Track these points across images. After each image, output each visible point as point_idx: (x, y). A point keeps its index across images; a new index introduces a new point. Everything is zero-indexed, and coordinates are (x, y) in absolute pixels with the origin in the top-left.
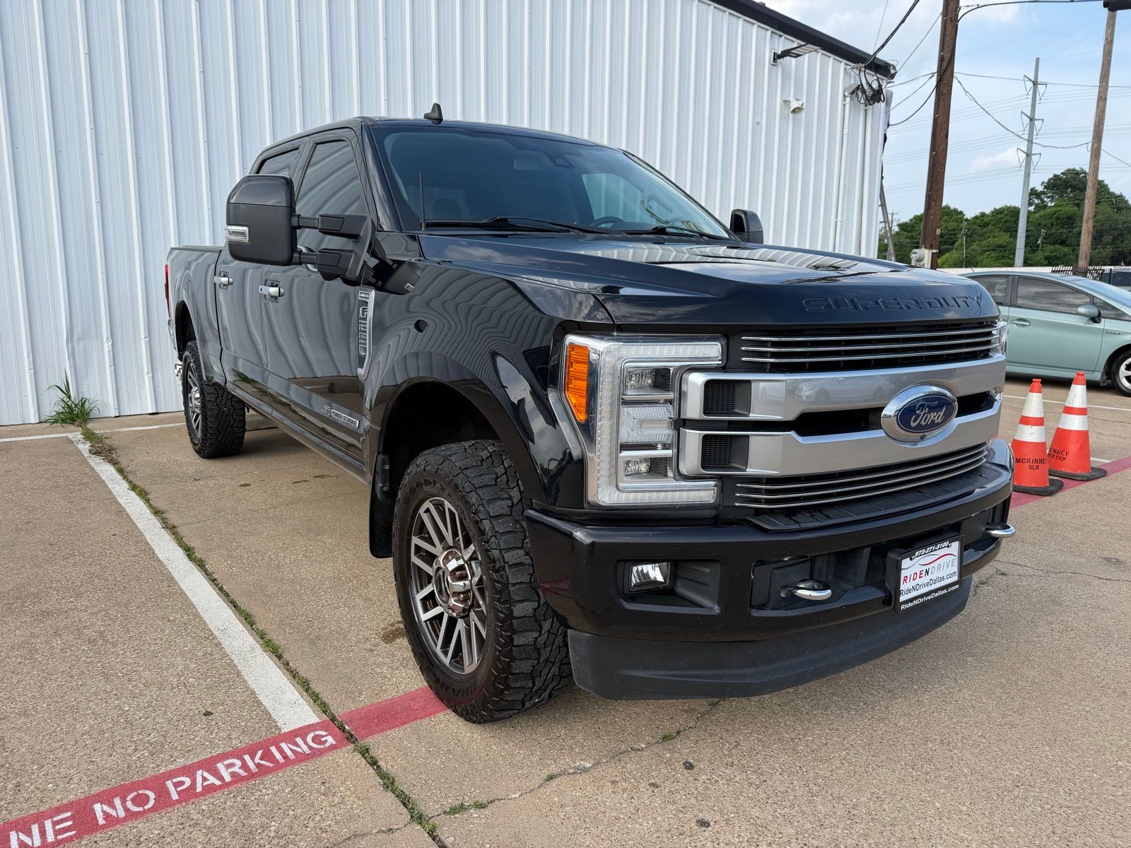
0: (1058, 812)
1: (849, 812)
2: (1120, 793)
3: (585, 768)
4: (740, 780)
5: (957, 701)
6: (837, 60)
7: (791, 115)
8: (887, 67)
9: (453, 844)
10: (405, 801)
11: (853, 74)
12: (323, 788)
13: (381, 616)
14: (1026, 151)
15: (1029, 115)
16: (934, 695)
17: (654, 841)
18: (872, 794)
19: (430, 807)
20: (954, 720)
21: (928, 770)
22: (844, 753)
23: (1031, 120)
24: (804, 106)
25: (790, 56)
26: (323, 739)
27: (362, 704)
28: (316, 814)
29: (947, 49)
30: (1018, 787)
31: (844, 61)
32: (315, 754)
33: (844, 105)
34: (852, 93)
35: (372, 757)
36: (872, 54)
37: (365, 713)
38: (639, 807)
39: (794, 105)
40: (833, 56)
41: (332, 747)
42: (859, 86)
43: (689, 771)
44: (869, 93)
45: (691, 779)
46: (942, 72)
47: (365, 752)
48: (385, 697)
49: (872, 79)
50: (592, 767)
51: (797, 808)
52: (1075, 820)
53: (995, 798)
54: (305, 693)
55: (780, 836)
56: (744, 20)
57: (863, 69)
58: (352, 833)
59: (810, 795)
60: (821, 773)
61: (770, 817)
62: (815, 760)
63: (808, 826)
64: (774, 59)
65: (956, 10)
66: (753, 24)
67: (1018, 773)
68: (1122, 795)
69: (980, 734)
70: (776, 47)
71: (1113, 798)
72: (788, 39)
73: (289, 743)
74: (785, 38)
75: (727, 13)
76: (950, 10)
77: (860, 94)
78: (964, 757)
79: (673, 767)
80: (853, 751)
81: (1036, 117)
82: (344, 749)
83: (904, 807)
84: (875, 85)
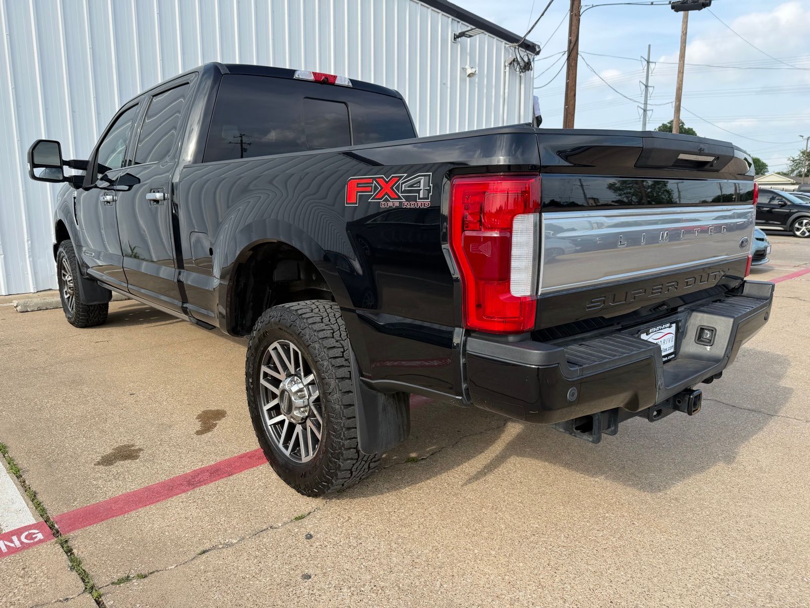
0: (556, 550)
1: (413, 561)
2: (601, 535)
3: (232, 543)
4: (343, 544)
5: (511, 479)
6: (499, 40)
7: (468, 78)
8: (533, 46)
9: (111, 607)
10: (84, 577)
11: (511, 51)
12: (23, 572)
13: (110, 442)
14: (643, 108)
15: (645, 83)
16: (497, 475)
17: (266, 592)
18: (433, 547)
19: (101, 580)
20: (505, 492)
21: (477, 528)
22: (423, 519)
23: (646, 87)
24: (477, 72)
25: (465, 36)
26: (34, 536)
27: (73, 509)
28: (10, 592)
29: (574, 35)
30: (534, 535)
31: (504, 41)
32: (24, 547)
33: (505, 72)
34: (510, 64)
35: (68, 547)
36: (523, 37)
37: (74, 515)
38: (263, 568)
39: (469, 71)
40: (496, 38)
41: (41, 541)
42: (515, 59)
43: (308, 540)
44: (522, 64)
45: (308, 546)
46: (570, 50)
47: (64, 543)
48: (93, 502)
49: (523, 54)
50: (237, 543)
51: (377, 560)
52: (565, 555)
53: (516, 544)
54: (31, 503)
55: (360, 581)
56: (432, 10)
57: (517, 47)
58: (35, 604)
59: (390, 551)
60: (402, 535)
61: (357, 569)
62: (401, 526)
63: (382, 572)
64: (455, 38)
65: (579, 8)
66: (439, 13)
67: (537, 526)
68: (602, 536)
69: (520, 501)
70: (456, 30)
71: (595, 538)
72: (464, 25)
73: (6, 540)
74: (462, 24)
75: (420, 4)
76: (574, 7)
77: (515, 64)
78: (504, 517)
79: (297, 538)
80: (430, 518)
81: (649, 85)
82: (49, 542)
83: (453, 555)
84: (526, 59)
